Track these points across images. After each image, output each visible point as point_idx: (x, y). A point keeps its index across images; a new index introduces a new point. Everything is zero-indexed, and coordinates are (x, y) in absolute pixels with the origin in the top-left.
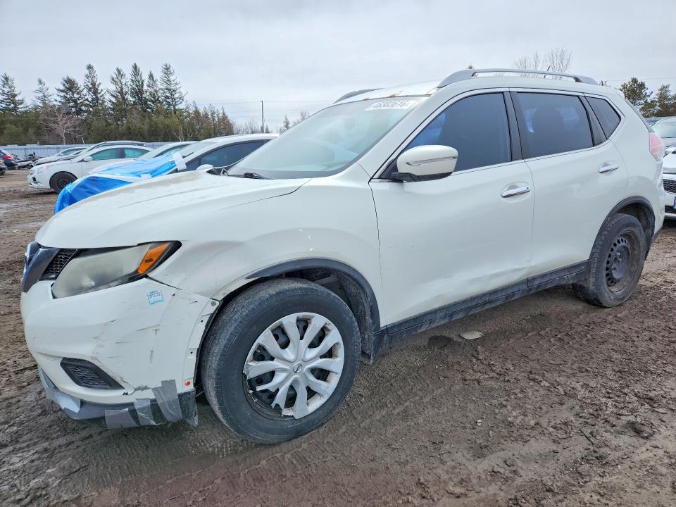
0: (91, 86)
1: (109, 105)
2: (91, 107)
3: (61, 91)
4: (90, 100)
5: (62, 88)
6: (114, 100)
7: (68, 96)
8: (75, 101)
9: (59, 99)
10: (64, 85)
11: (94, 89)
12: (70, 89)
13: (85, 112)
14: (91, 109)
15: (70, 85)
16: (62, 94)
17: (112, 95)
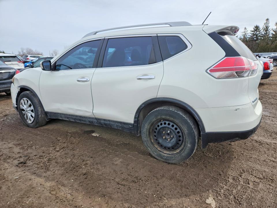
0: (265, 28)
1: (271, 35)
2: (263, 37)
3: (252, 31)
4: (263, 34)
5: (253, 30)
6: (274, 33)
7: (254, 33)
8: (257, 35)
9: (250, 35)
10: (254, 29)
11: (267, 29)
12: (256, 30)
13: (259, 39)
14: (262, 38)
15: (257, 28)
16: (252, 33)
17: (274, 31)
